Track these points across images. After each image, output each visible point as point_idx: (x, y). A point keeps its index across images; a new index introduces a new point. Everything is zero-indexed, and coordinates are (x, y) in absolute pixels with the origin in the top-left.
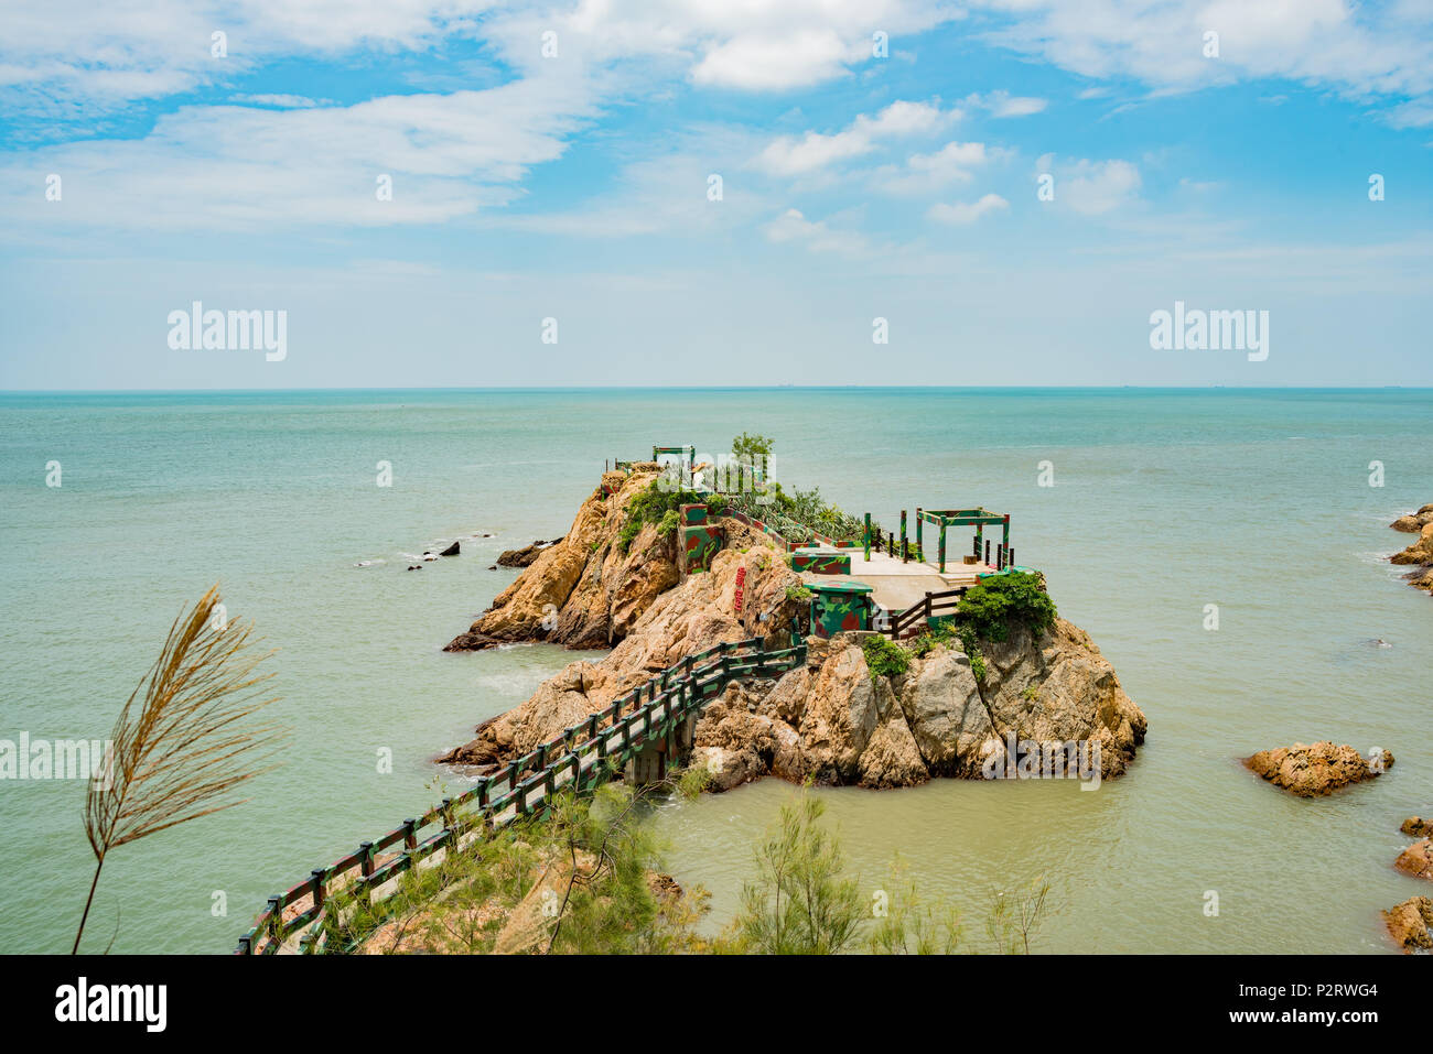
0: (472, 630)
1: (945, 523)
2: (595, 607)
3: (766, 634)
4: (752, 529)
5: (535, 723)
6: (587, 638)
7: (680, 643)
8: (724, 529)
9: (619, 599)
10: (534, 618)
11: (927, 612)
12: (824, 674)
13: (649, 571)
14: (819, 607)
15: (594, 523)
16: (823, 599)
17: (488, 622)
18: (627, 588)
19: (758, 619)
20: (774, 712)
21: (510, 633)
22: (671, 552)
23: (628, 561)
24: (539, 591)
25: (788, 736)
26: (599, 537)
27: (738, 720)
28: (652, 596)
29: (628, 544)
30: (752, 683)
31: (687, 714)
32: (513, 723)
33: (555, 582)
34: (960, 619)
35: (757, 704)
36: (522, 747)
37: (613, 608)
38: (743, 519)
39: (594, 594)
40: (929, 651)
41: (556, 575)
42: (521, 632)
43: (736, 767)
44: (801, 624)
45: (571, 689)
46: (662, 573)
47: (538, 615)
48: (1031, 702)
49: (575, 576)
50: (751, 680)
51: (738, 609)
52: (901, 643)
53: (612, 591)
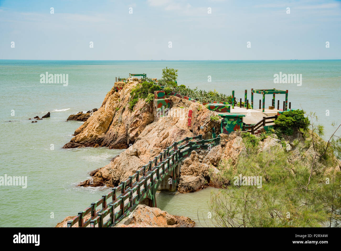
0: (71, 141)
1: (265, 93)
2: (120, 131)
3: (203, 134)
4: (183, 99)
5: (120, 168)
6: (119, 143)
7: (166, 139)
8: (171, 100)
9: (131, 127)
10: (96, 136)
11: (264, 125)
12: (227, 147)
13: (142, 117)
14: (225, 123)
15: (116, 100)
16: (226, 119)
17: (77, 139)
18: (134, 123)
19: (199, 129)
20: (209, 162)
21: (87, 142)
22: (151, 109)
23: (133, 114)
24: (98, 125)
25: (216, 171)
26: (118, 105)
27: (196, 165)
28: (144, 126)
29: (133, 107)
30: (200, 151)
31: (178, 163)
32: (108, 170)
33: (104, 122)
34: (275, 127)
35: (202, 159)
36: (115, 178)
37: (129, 131)
38: (179, 96)
39: (120, 126)
40: (265, 138)
41: (104, 120)
42: (92, 141)
43: (198, 182)
44: (216, 130)
45: (133, 155)
46: (148, 117)
47: (98, 135)
48: (303, 157)
49: (111, 120)
50: (200, 150)
51: (189, 125)
52: (255, 135)
53: (128, 125)
